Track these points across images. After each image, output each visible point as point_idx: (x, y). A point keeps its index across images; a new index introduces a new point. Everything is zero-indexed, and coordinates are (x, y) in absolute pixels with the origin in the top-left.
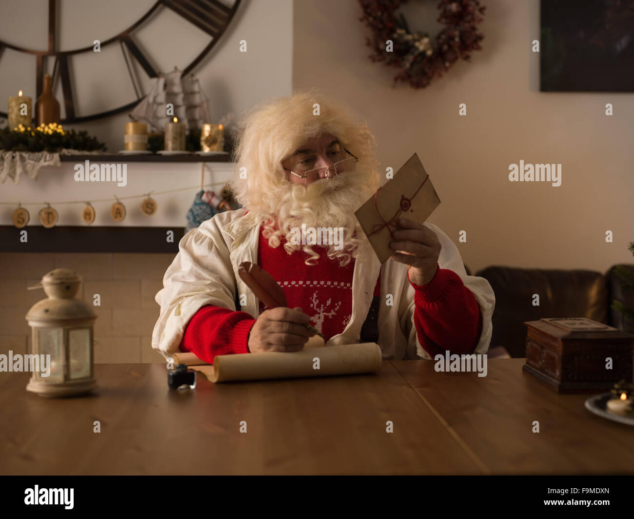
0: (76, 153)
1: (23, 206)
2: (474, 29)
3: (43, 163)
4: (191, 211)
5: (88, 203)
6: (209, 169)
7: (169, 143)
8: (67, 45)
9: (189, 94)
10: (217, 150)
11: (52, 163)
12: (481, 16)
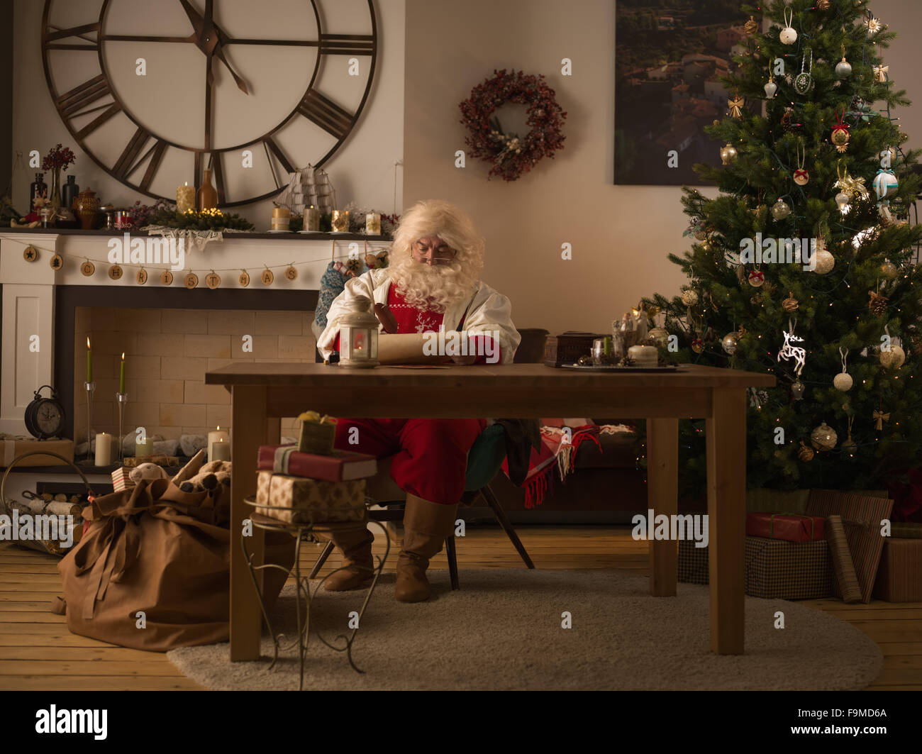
0: (235, 231)
1: (192, 272)
2: (557, 131)
3: (209, 239)
4: (325, 276)
5: (244, 270)
6: (338, 245)
7: (307, 225)
8: (219, 144)
9: (319, 185)
10: (344, 230)
11: (216, 239)
12: (563, 120)
